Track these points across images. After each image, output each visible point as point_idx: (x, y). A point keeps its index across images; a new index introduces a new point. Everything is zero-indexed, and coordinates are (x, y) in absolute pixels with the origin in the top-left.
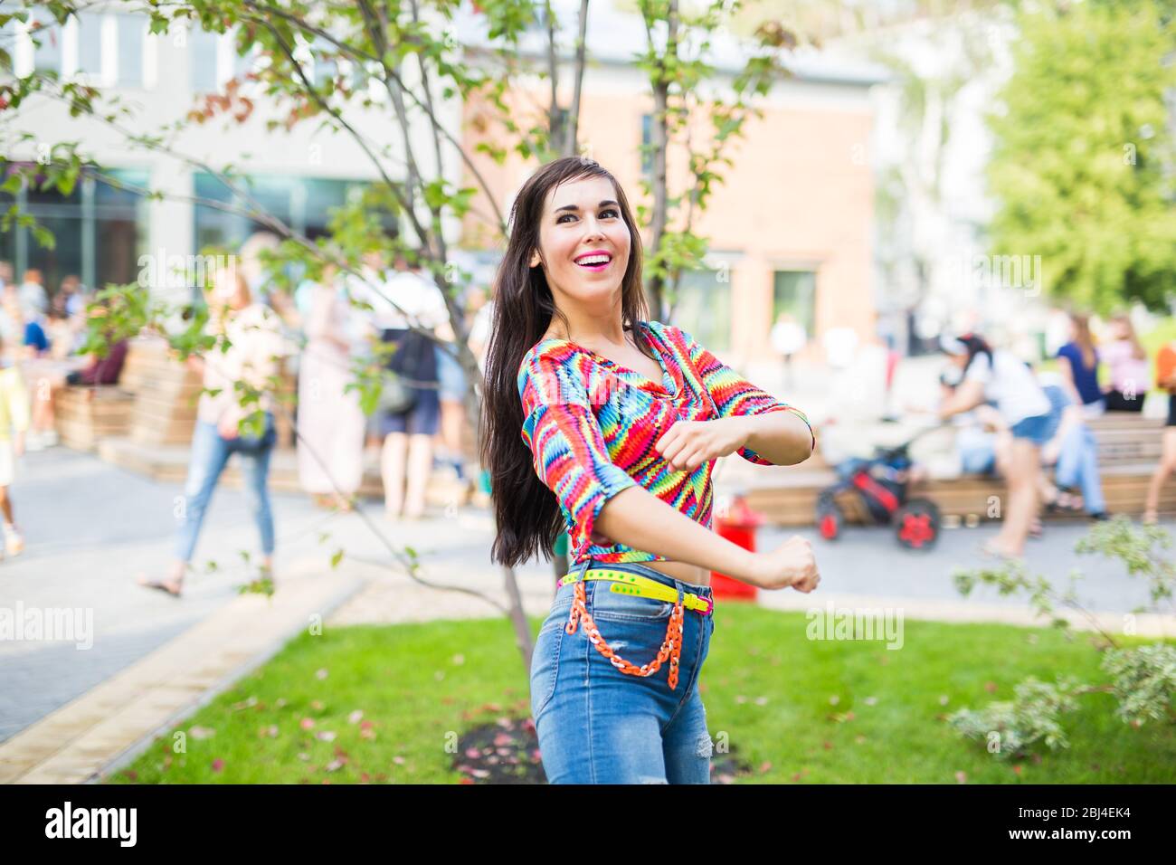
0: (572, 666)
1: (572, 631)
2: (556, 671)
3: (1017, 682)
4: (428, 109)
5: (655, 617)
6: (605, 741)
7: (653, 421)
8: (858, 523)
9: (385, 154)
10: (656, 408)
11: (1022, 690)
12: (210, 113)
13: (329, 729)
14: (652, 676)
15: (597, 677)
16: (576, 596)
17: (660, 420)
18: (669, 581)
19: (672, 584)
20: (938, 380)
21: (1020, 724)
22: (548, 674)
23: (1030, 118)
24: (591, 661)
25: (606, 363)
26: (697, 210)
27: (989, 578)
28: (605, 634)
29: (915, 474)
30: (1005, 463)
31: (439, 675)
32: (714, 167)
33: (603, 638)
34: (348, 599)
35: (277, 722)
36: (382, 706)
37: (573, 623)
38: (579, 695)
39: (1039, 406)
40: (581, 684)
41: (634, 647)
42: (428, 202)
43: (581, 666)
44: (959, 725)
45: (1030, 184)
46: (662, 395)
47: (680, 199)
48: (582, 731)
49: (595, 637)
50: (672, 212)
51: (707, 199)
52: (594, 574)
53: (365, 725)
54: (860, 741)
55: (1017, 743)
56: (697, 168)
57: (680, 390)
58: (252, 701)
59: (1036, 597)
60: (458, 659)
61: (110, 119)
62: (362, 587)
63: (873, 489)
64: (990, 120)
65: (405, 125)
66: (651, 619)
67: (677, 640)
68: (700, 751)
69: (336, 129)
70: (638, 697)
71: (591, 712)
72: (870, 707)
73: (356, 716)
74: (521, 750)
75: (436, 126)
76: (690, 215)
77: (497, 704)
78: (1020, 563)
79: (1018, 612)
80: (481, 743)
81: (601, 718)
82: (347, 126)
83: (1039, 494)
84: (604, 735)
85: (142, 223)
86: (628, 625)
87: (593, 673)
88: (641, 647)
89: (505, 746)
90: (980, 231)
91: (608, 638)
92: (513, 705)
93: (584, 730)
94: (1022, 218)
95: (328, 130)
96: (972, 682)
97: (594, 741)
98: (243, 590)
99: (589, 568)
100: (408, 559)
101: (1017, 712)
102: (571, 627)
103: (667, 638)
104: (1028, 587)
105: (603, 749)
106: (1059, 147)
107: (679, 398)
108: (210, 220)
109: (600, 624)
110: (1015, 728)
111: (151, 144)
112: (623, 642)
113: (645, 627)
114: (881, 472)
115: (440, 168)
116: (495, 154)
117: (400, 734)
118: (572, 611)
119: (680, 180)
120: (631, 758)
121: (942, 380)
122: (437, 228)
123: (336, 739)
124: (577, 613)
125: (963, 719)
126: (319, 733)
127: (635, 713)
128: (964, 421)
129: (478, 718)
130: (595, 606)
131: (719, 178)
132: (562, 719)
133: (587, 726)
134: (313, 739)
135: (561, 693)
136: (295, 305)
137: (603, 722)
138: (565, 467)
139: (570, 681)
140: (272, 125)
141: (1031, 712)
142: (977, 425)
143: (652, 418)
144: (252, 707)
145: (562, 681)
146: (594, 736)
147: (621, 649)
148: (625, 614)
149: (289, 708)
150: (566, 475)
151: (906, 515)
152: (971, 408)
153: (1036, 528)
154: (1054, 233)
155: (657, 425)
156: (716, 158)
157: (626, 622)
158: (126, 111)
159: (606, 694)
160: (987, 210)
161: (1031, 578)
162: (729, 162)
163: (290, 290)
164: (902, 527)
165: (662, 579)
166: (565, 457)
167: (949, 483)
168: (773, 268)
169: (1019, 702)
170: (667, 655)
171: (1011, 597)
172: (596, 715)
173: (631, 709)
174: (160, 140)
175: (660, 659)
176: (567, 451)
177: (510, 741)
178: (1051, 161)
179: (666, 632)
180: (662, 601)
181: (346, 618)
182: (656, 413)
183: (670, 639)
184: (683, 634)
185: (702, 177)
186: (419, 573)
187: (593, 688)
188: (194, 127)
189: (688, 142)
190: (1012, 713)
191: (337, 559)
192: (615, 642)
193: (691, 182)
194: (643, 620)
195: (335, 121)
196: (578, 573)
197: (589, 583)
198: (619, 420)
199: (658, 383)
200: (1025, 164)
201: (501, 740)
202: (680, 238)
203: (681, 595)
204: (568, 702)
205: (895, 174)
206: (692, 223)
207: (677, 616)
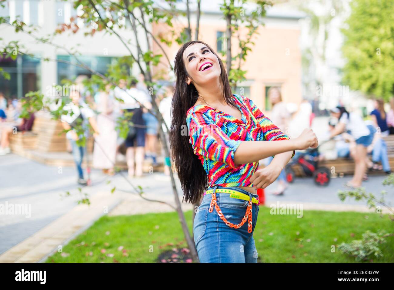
0: (212, 223)
1: (211, 211)
2: (206, 225)
3: (363, 233)
4: (144, 26)
5: (243, 206)
6: (224, 251)
7: (238, 134)
8: (300, 176)
9: (129, 43)
10: (239, 130)
11: (365, 236)
12: (63, 30)
13: (112, 253)
14: (241, 228)
15: (221, 228)
16: (213, 198)
17: (241, 134)
18: (247, 193)
19: (247, 194)
20: (328, 124)
21: (365, 248)
22: (202, 226)
23: (357, 29)
24: (219, 222)
25: (220, 112)
26: (242, 61)
27: (352, 194)
28: (224, 213)
29: (321, 158)
30: (353, 153)
31: (150, 233)
32: (248, 45)
33: (223, 214)
34: (116, 206)
35: (92, 250)
36: (130, 244)
37: (212, 208)
38: (215, 234)
39: (366, 132)
40: (216, 230)
41: (235, 217)
42: (144, 60)
43: (215, 224)
44: (342, 249)
45: (358, 53)
46: (241, 124)
47: (236, 57)
48: (216, 247)
49: (220, 214)
50: (233, 62)
51: (246, 57)
52: (219, 191)
53: (124, 251)
54: (305, 255)
55: (364, 255)
56: (242, 46)
57: (248, 122)
58: (83, 243)
59: (369, 201)
60: (157, 227)
61: (30, 33)
62: (121, 202)
63: (306, 164)
64: (342, 31)
65: (136, 33)
66: (241, 207)
67: (250, 214)
68: (254, 256)
69: (111, 34)
70: (237, 236)
71: (220, 241)
72: (308, 242)
73: (121, 248)
74: (182, 259)
75: (147, 31)
76: (240, 63)
77: (172, 243)
78: (363, 188)
79: (362, 207)
80: (167, 257)
81: (223, 243)
82: (115, 33)
83: (366, 165)
84: (224, 249)
85: (38, 74)
86: (233, 209)
87: (220, 226)
88: (237, 218)
89: (175, 258)
90: (340, 71)
91: (225, 214)
92: (178, 243)
93: (217, 247)
94: (356, 66)
95: (108, 34)
96: (346, 233)
97: (221, 251)
98: (79, 202)
99: (217, 188)
100: (139, 190)
101: (363, 243)
102: (211, 210)
103: (246, 214)
104: (366, 197)
105: (224, 254)
106: (369, 39)
107: (247, 125)
108: (63, 72)
109: (223, 209)
110: (363, 250)
111: (44, 41)
112: (231, 216)
113: (239, 210)
114: (308, 157)
115: (149, 47)
116: (168, 43)
117: (137, 254)
118: (211, 203)
119: (236, 51)
120: (234, 258)
121: (329, 124)
122: (148, 69)
123: (114, 256)
124: (213, 205)
125: (343, 246)
126: (108, 254)
127: (235, 242)
128: (338, 138)
129: (165, 248)
130: (220, 202)
131: (250, 50)
132: (208, 242)
133: (218, 245)
134: (106, 257)
135: (208, 233)
136: (94, 101)
137: (224, 245)
138: (215, 147)
139: (211, 229)
140: (86, 34)
141: (368, 244)
142: (342, 140)
143: (238, 133)
144: (83, 245)
145: (208, 229)
146: (221, 249)
147: (230, 218)
148: (231, 205)
149: (96, 246)
150: (216, 150)
151: (318, 173)
152: (340, 133)
153: (365, 177)
154: (367, 71)
155: (240, 136)
156: (248, 42)
157: (232, 208)
158: (35, 29)
159: (225, 234)
160: (342, 63)
161: (367, 194)
162: (253, 43)
163: (93, 95)
164: (317, 177)
165: (244, 192)
166: (214, 143)
167: (333, 161)
168: (265, 86)
169: (364, 240)
170: (246, 219)
171: (360, 201)
172: (221, 242)
173: (234, 240)
174: (47, 40)
175: (244, 221)
176: (214, 141)
177: (177, 256)
178: (366, 45)
179: (246, 211)
180: (245, 200)
181: (116, 213)
182: (239, 131)
183: (247, 214)
184: (252, 212)
185: (244, 49)
186: (143, 195)
187: (220, 231)
188: (58, 35)
189: (238, 37)
190: (361, 244)
191: (113, 190)
192: (228, 215)
193: (240, 51)
194: (238, 208)
195: (111, 31)
196: (213, 190)
197: (217, 194)
198: (226, 133)
199: (240, 120)
200: (356, 46)
201: (174, 256)
202: (237, 71)
203: (251, 198)
204: (211, 237)
205: (309, 51)
206: (241, 66)
207: (250, 205)
